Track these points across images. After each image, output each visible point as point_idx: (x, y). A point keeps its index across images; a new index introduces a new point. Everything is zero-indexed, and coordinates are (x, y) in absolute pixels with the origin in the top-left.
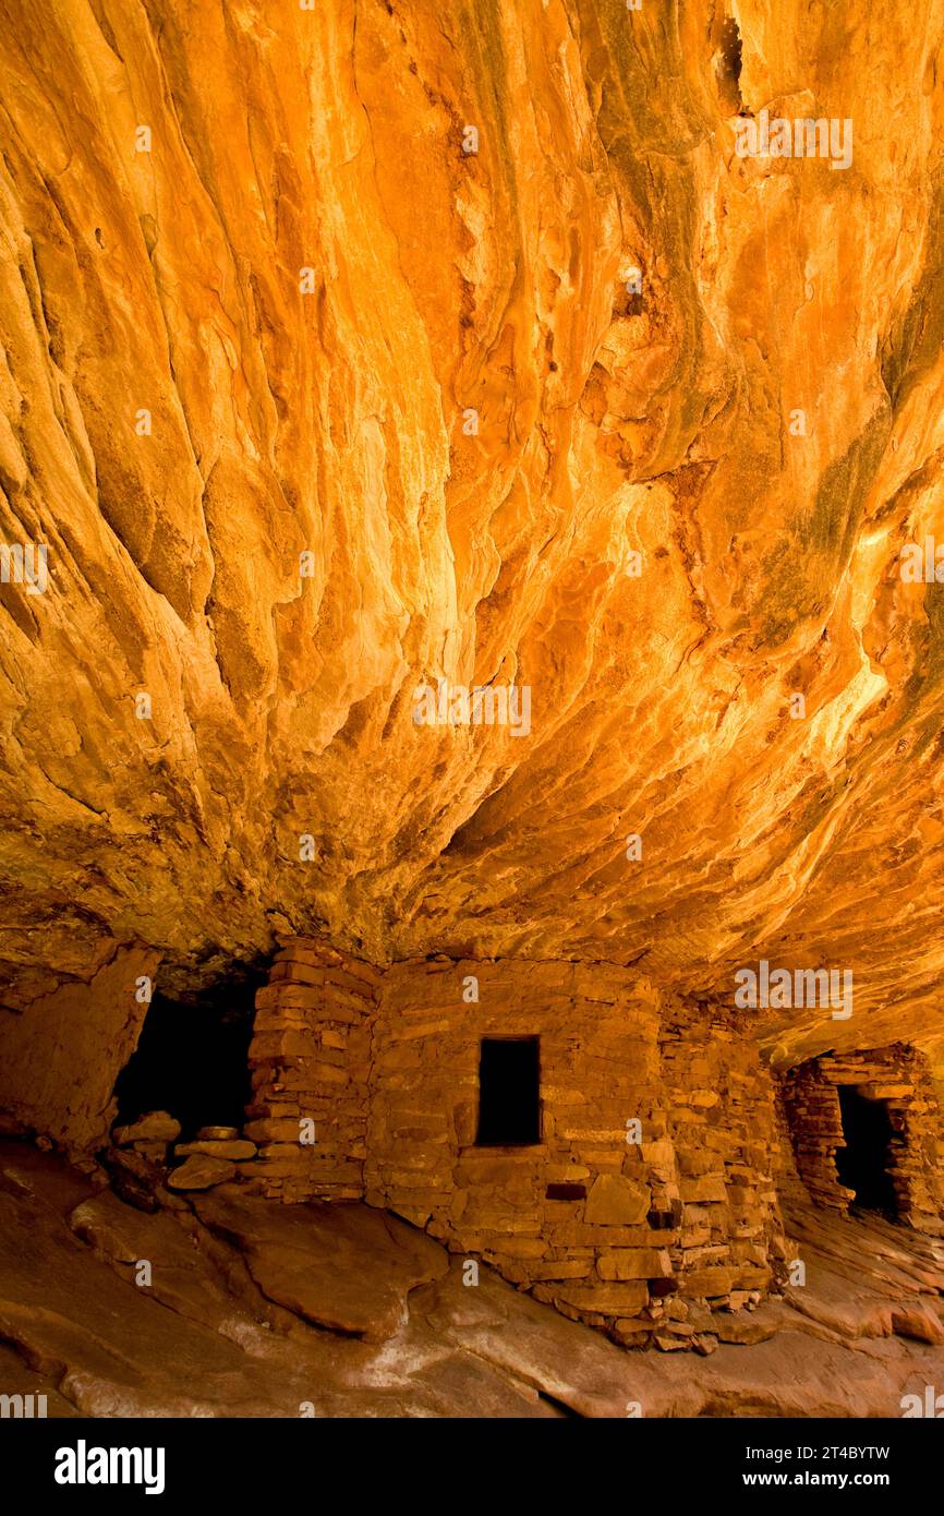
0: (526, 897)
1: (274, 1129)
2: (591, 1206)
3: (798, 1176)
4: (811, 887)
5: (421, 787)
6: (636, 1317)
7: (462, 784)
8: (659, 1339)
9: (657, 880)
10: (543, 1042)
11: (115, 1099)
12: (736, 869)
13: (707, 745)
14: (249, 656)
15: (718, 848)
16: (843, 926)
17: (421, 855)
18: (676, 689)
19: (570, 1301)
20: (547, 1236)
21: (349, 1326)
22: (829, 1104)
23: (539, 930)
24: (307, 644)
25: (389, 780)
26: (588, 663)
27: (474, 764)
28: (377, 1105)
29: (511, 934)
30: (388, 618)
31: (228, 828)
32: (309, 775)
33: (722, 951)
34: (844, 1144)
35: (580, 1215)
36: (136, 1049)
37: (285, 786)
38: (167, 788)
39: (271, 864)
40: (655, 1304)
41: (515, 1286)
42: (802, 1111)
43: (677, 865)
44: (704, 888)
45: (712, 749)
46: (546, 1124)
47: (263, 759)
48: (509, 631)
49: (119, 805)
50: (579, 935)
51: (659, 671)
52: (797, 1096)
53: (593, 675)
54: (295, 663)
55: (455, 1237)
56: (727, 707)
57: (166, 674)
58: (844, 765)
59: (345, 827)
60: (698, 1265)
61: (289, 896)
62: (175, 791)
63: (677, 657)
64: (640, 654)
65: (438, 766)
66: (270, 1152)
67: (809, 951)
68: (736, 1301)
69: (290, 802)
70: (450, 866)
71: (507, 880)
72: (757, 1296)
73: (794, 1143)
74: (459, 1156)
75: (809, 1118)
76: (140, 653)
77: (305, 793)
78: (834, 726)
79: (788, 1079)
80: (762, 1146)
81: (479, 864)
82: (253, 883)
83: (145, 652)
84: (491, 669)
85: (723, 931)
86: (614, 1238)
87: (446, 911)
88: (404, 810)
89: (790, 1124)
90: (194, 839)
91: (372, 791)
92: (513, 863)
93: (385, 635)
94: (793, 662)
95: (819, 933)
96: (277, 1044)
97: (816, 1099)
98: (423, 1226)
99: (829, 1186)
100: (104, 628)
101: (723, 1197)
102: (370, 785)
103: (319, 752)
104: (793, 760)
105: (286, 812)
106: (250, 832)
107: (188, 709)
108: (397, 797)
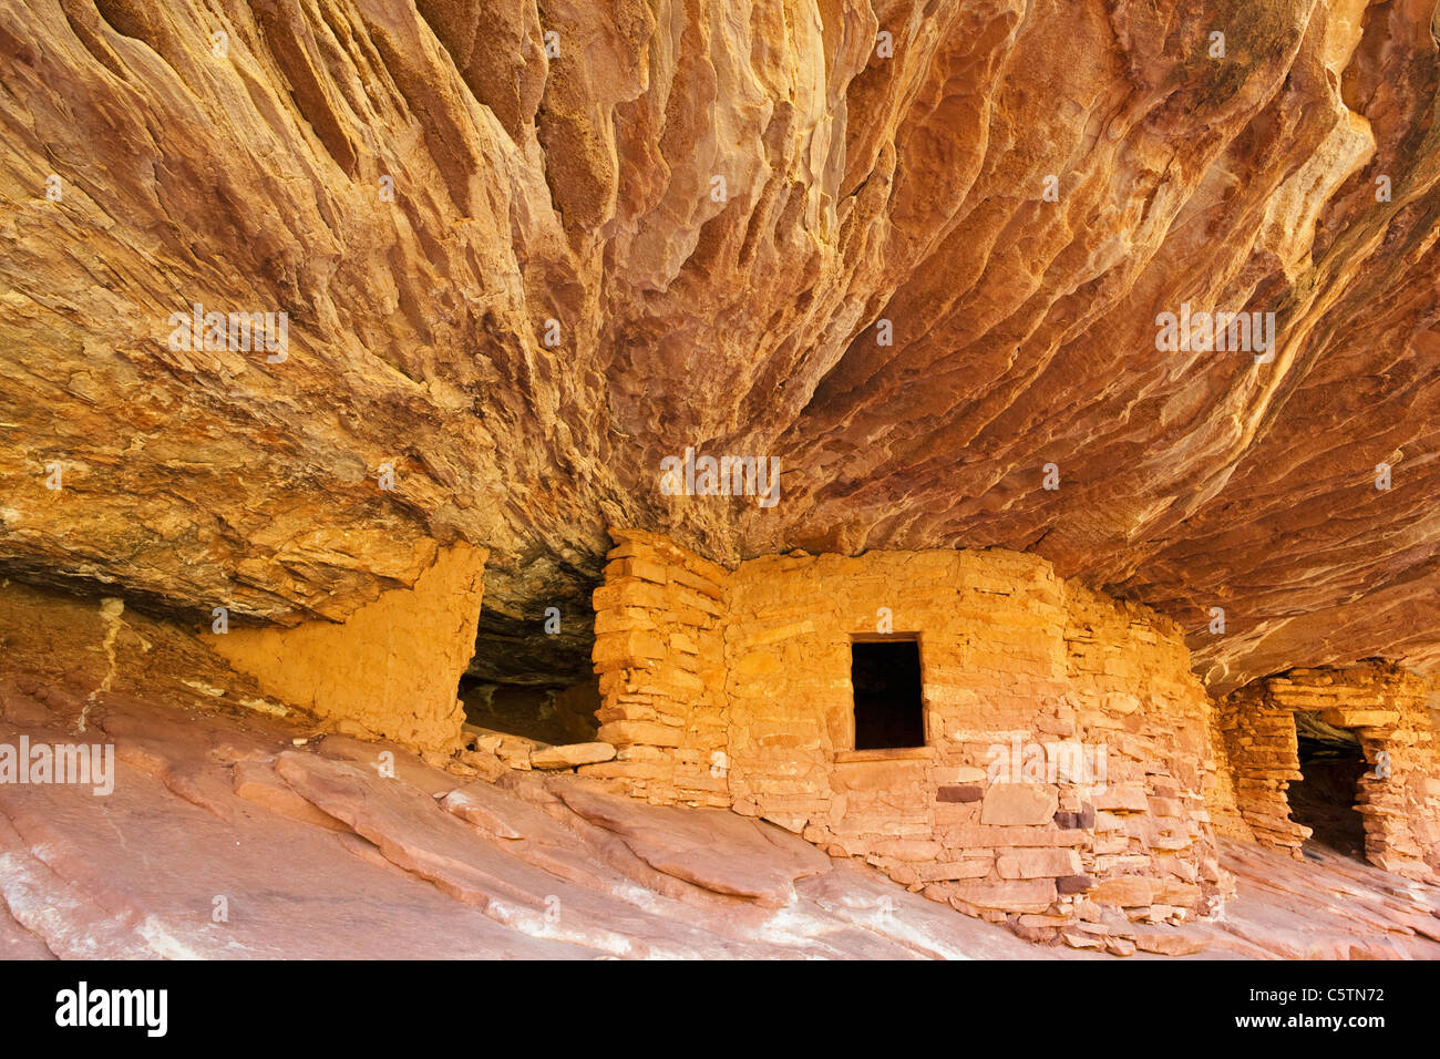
0: (902, 463)
1: (632, 731)
2: (988, 809)
3: (1238, 813)
4: (1263, 434)
5: (782, 323)
6: (1042, 913)
7: (828, 320)
8: (1069, 936)
9: (1063, 430)
10: (925, 638)
11: (461, 703)
12: (1164, 412)
13: (1130, 244)
14: (585, 172)
15: (1141, 383)
16: (1304, 486)
17: (777, 416)
18: (1091, 173)
19: (968, 899)
20: (939, 838)
21: (744, 890)
22: (1282, 732)
23: (916, 510)
24: (652, 152)
25: (745, 317)
26: (982, 148)
27: (843, 291)
28: (738, 714)
29: (882, 518)
30: (748, 110)
31: (558, 394)
32: (650, 320)
33: (1144, 525)
34: (1300, 777)
35: (976, 817)
36: (474, 653)
37: (621, 335)
38: (492, 348)
39: (602, 438)
40: (1064, 901)
41: (907, 886)
42: (1246, 741)
43: (1089, 409)
44: (1125, 437)
45: (1136, 249)
46: (933, 725)
47: (597, 304)
48: (887, 116)
49: (439, 373)
50: (966, 512)
51: (1070, 151)
52: (1240, 725)
53: (987, 164)
54: (638, 177)
55: (836, 840)
56: (1155, 191)
57: (493, 204)
58: (1309, 261)
59: (691, 383)
60: (1114, 873)
61: (622, 480)
62: (502, 349)
63: (1092, 130)
64: (1046, 130)
65: (802, 296)
66: (630, 752)
67: (1259, 522)
68: (1157, 914)
69: (627, 358)
70: (812, 429)
71: (879, 442)
72: (1182, 912)
73: (1235, 778)
74: (835, 762)
75: (1254, 748)
76: (465, 178)
77: (645, 344)
78: (1297, 207)
79: (1229, 705)
80: (1192, 760)
81: (846, 424)
82: (584, 464)
83: (472, 177)
84: (865, 168)
85: (1147, 495)
86: (1017, 837)
87: (805, 491)
88: (762, 355)
89: (1229, 757)
90: (519, 410)
91: (724, 334)
92: (887, 420)
93: (744, 130)
94: (1242, 124)
95: (1272, 497)
96: (624, 645)
97: (1266, 728)
98: (799, 831)
99: (1279, 824)
100: (424, 153)
101: (1144, 805)
102: (723, 326)
103: (664, 288)
104: (1241, 256)
105: (622, 371)
106: (580, 398)
107: (518, 246)
108: (754, 339)
